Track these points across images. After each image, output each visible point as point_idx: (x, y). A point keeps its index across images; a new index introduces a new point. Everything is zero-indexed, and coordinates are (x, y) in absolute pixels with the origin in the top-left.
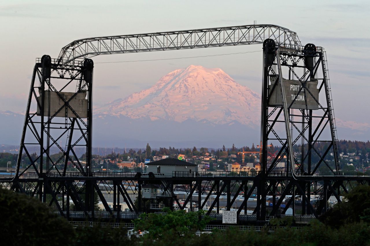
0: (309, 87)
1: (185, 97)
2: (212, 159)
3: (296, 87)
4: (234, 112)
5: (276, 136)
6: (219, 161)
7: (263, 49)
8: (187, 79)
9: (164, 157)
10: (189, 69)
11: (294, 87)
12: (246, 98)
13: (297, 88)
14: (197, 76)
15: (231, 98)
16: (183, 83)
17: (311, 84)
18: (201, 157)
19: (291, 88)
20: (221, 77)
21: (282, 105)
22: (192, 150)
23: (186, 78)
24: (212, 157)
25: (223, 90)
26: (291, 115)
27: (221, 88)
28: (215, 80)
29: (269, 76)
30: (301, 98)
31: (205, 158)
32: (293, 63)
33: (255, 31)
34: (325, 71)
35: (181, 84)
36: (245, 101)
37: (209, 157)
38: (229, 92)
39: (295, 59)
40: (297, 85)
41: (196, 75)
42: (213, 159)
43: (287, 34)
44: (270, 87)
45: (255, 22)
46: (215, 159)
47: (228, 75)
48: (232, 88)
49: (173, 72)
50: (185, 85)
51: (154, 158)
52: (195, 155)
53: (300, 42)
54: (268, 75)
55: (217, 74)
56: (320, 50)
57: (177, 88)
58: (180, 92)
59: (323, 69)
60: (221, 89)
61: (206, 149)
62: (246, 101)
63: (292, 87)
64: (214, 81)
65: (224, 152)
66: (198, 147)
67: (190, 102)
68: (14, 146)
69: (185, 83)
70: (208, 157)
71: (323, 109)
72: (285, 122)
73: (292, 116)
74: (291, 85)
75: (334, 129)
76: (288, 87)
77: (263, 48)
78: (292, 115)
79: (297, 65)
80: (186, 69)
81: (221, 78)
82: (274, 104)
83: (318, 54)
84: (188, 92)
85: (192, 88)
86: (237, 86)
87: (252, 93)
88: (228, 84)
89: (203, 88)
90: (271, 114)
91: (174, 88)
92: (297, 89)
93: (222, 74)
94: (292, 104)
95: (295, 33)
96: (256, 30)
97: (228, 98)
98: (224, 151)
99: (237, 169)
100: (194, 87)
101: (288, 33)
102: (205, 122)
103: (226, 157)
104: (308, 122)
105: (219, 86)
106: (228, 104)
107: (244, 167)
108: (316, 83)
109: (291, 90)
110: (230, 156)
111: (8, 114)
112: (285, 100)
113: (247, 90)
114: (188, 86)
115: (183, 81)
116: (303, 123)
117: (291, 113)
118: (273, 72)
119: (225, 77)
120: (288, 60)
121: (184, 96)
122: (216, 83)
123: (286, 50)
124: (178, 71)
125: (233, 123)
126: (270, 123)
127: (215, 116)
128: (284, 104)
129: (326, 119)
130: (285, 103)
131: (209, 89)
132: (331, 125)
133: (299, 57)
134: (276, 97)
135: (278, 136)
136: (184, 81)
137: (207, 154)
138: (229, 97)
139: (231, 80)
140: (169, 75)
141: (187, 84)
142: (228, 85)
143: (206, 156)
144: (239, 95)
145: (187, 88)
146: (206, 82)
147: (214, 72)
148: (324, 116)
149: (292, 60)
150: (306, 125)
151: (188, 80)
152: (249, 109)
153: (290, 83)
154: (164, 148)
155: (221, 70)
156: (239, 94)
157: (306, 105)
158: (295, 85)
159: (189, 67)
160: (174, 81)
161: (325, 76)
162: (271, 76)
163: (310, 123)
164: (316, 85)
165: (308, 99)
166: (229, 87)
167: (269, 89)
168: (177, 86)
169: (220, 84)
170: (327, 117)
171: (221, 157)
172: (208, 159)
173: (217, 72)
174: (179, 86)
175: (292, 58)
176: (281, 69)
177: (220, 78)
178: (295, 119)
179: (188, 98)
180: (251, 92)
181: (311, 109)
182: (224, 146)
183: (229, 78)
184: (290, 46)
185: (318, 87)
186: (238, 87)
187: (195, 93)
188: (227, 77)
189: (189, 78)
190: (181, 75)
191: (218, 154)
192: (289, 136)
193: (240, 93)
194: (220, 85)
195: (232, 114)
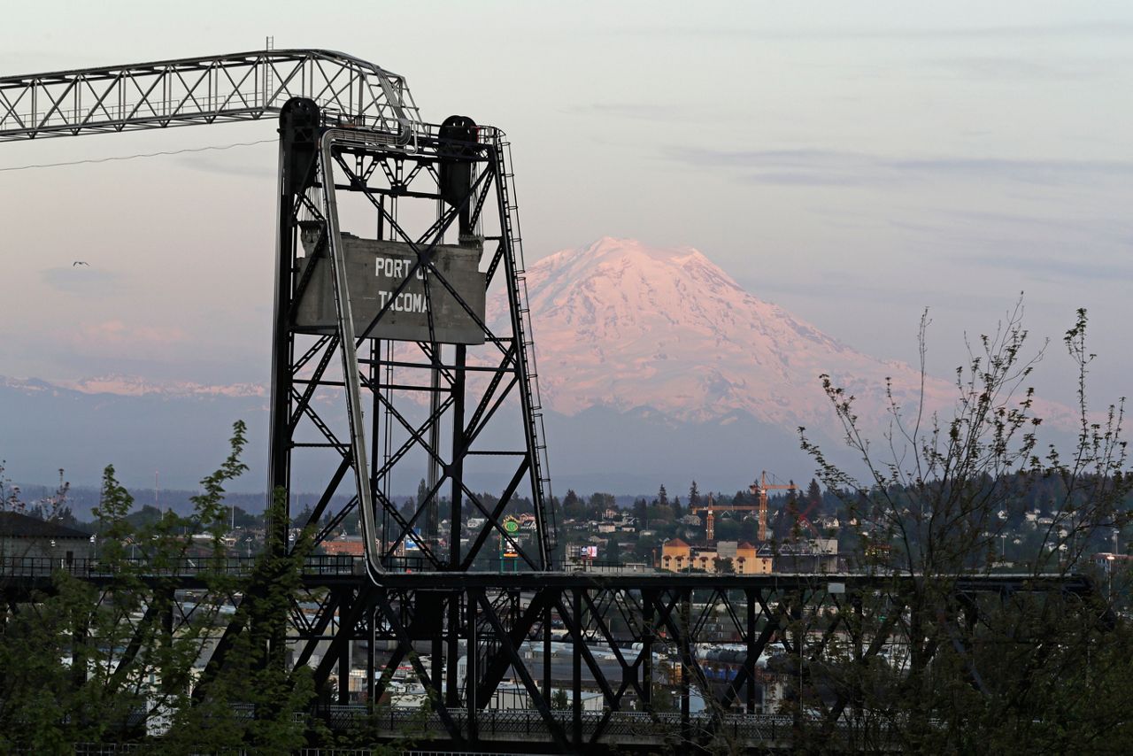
0: (447, 267)
1: (585, 335)
2: (625, 529)
3: (398, 265)
4: (736, 385)
5: (327, 436)
6: (644, 536)
7: (278, 135)
8: (591, 281)
9: (474, 522)
10: (597, 248)
11: (389, 264)
12: (775, 341)
13: (399, 269)
14: (622, 272)
15: (728, 340)
16: (578, 294)
17: (458, 256)
18: (590, 522)
19: (378, 267)
20: (696, 275)
21: (336, 327)
22: (561, 502)
23: (590, 278)
24: (624, 522)
25: (704, 317)
26: (384, 363)
27: (698, 308)
28: (680, 284)
29: (299, 227)
30: (416, 303)
31: (603, 525)
32: (392, 183)
33: (270, 73)
34: (507, 210)
35: (574, 297)
36: (772, 351)
37: (616, 523)
38: (723, 321)
39: (401, 168)
40: (402, 258)
41: (618, 267)
42: (628, 529)
43: (367, 83)
44: (299, 266)
45: (270, 40)
46: (634, 529)
47: (719, 270)
48: (731, 308)
49: (548, 259)
50: (586, 299)
51: (440, 526)
52: (573, 517)
53: (417, 110)
54: (295, 222)
55: (685, 266)
56: (491, 140)
57: (561, 308)
58: (569, 322)
59: (502, 203)
60: (698, 312)
61: (611, 499)
62: (775, 349)
63: (380, 263)
64: (677, 286)
65: (662, 506)
66: (584, 492)
67: (602, 353)
68: (44, 488)
69: (587, 293)
70: (609, 522)
71: (497, 341)
72: (345, 384)
73: (390, 367)
74: (378, 260)
75: (536, 412)
76: (366, 265)
77: (278, 130)
78: (387, 363)
79: (409, 189)
80: (589, 249)
81: (696, 279)
82: (314, 322)
83: (484, 153)
84: (594, 320)
85: (608, 308)
86: (746, 302)
87: (794, 325)
88: (718, 296)
89: (640, 309)
90: (306, 358)
91: (552, 310)
92: (403, 271)
93: (699, 266)
94: (377, 324)
95: (400, 80)
96: (273, 68)
97: (718, 341)
98: (662, 503)
99: (679, 559)
100: (613, 307)
101: (373, 80)
102: (646, 414)
103: (668, 523)
104: (449, 387)
105: (690, 302)
106: (720, 358)
107: (702, 554)
108: (477, 252)
109: (377, 274)
110: (682, 521)
111: (34, 388)
112: (347, 309)
113: (778, 316)
114: (594, 301)
115: (579, 286)
116: (436, 390)
117: (383, 358)
118: (313, 213)
119: (709, 276)
120: (371, 173)
121: (584, 332)
122: (681, 294)
123: (359, 138)
124: (564, 255)
125: (735, 418)
126: (301, 389)
127: (679, 397)
128: (343, 321)
129: (508, 377)
130: (347, 319)
131: (662, 313)
132: (525, 395)
133: (415, 163)
134: (321, 301)
135: (331, 435)
136: (583, 287)
137: (610, 513)
138: (722, 337)
139: (729, 283)
140: (535, 268)
141: (591, 295)
142: (720, 301)
143: (606, 519)
144: (754, 329)
145: (590, 308)
146: (651, 291)
147: (676, 260)
148: (501, 365)
149: (388, 171)
150: (444, 396)
151: (595, 284)
152: (785, 375)
153: (372, 250)
154: (486, 495)
155: (697, 253)
156: (752, 326)
157: (431, 329)
158: (394, 257)
159: (597, 244)
160: (550, 288)
161: (505, 229)
162: (305, 225)
163: (458, 391)
164: (475, 258)
165: (445, 307)
166: (721, 304)
167: (296, 270)
168: (560, 301)
169: (694, 298)
170: (510, 370)
171: (651, 524)
172: (611, 529)
173: (685, 260)
174: (568, 302)
175: (386, 165)
176: (334, 203)
177: (694, 278)
178: (401, 376)
179: (594, 340)
180: (789, 322)
181: (462, 342)
182: (662, 489)
183: (721, 279)
184: (379, 124)
185: (484, 267)
186: (751, 304)
187: (615, 324)
188: (715, 275)
189: (596, 279)
190: (573, 267)
191: (643, 511)
192: (356, 434)
193: (757, 323)
194: (693, 301)
195: (731, 391)
